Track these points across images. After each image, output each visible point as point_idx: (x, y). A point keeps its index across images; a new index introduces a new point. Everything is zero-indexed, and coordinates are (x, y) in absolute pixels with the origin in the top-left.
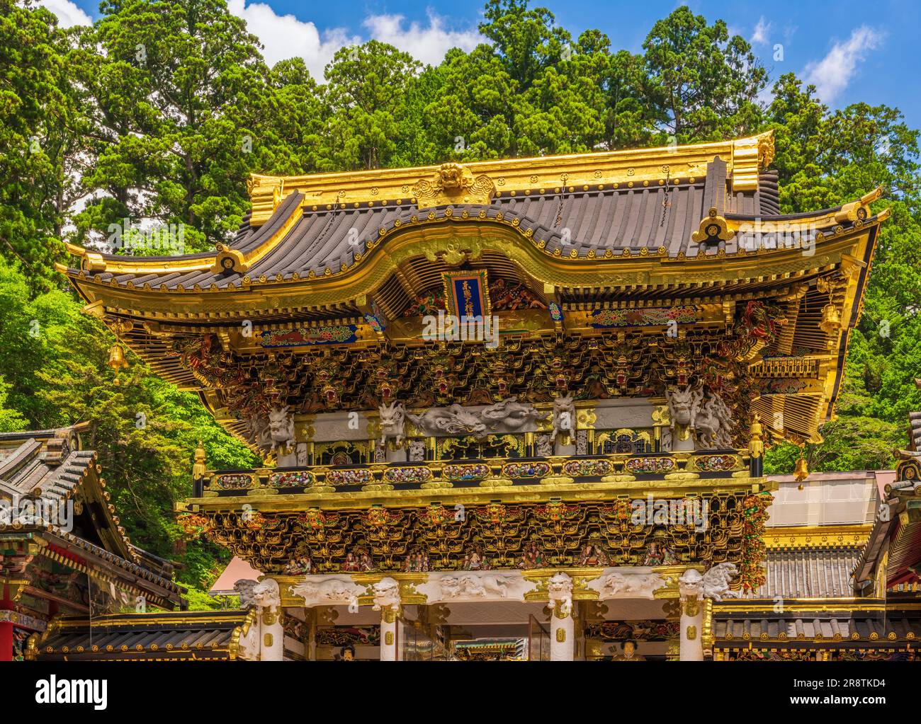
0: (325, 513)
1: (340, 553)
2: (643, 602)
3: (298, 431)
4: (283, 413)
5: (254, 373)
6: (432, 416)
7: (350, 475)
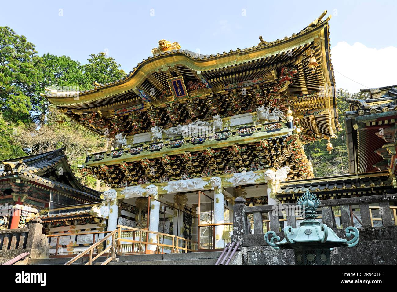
1: (136, 178)
4: (122, 134)
6: (171, 130)
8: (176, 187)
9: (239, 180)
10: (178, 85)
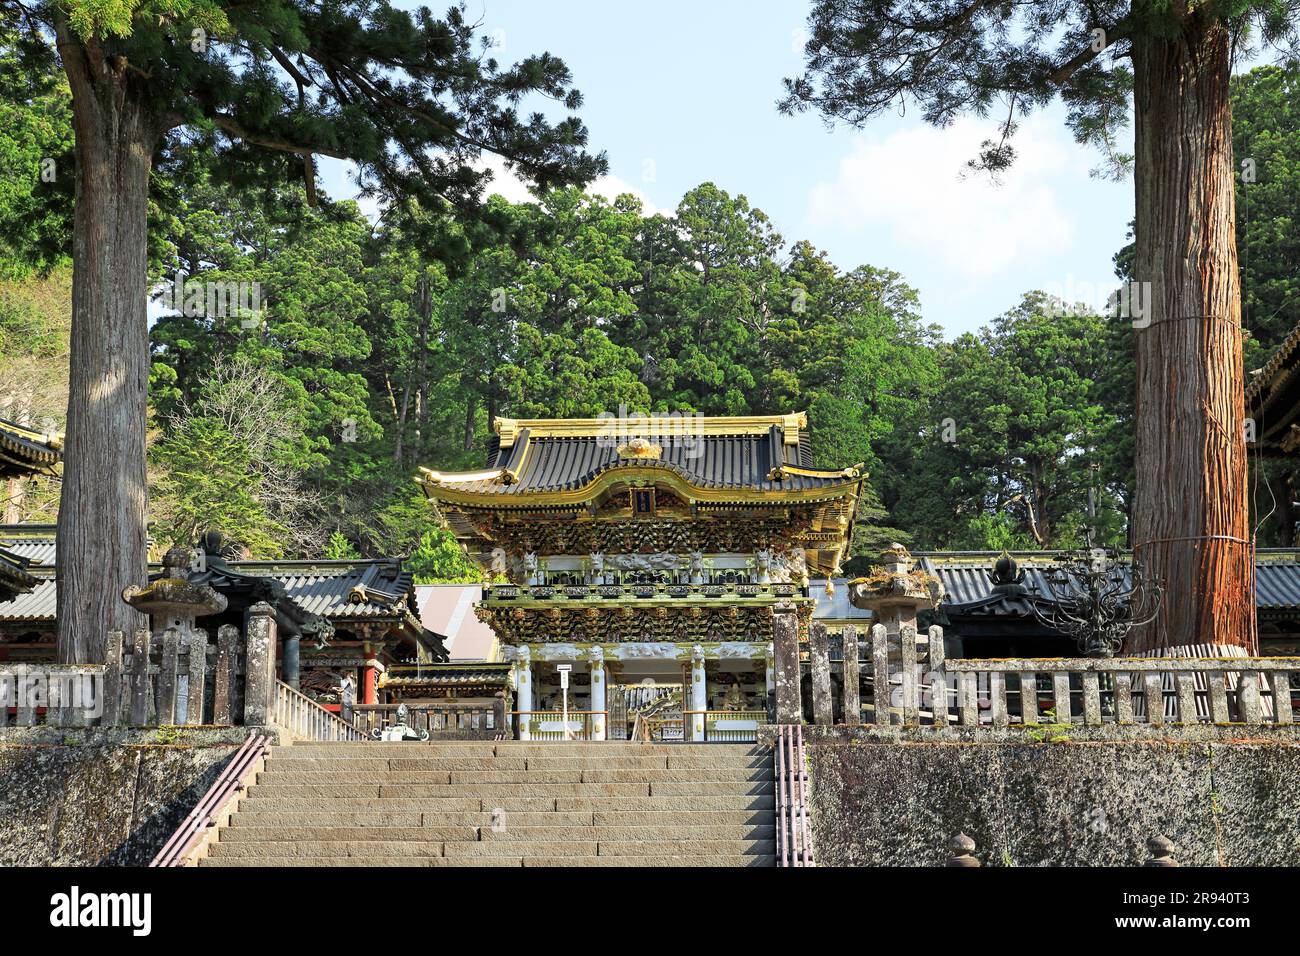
0: (563, 610)
1: (567, 632)
2: (744, 661)
3: (539, 564)
4: (532, 556)
5: (516, 534)
6: (620, 559)
7: (577, 590)
8: (635, 653)
9: (731, 652)
10: (643, 498)
